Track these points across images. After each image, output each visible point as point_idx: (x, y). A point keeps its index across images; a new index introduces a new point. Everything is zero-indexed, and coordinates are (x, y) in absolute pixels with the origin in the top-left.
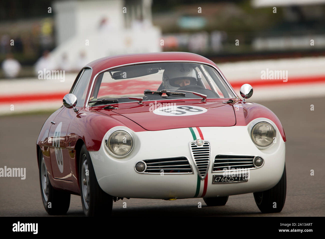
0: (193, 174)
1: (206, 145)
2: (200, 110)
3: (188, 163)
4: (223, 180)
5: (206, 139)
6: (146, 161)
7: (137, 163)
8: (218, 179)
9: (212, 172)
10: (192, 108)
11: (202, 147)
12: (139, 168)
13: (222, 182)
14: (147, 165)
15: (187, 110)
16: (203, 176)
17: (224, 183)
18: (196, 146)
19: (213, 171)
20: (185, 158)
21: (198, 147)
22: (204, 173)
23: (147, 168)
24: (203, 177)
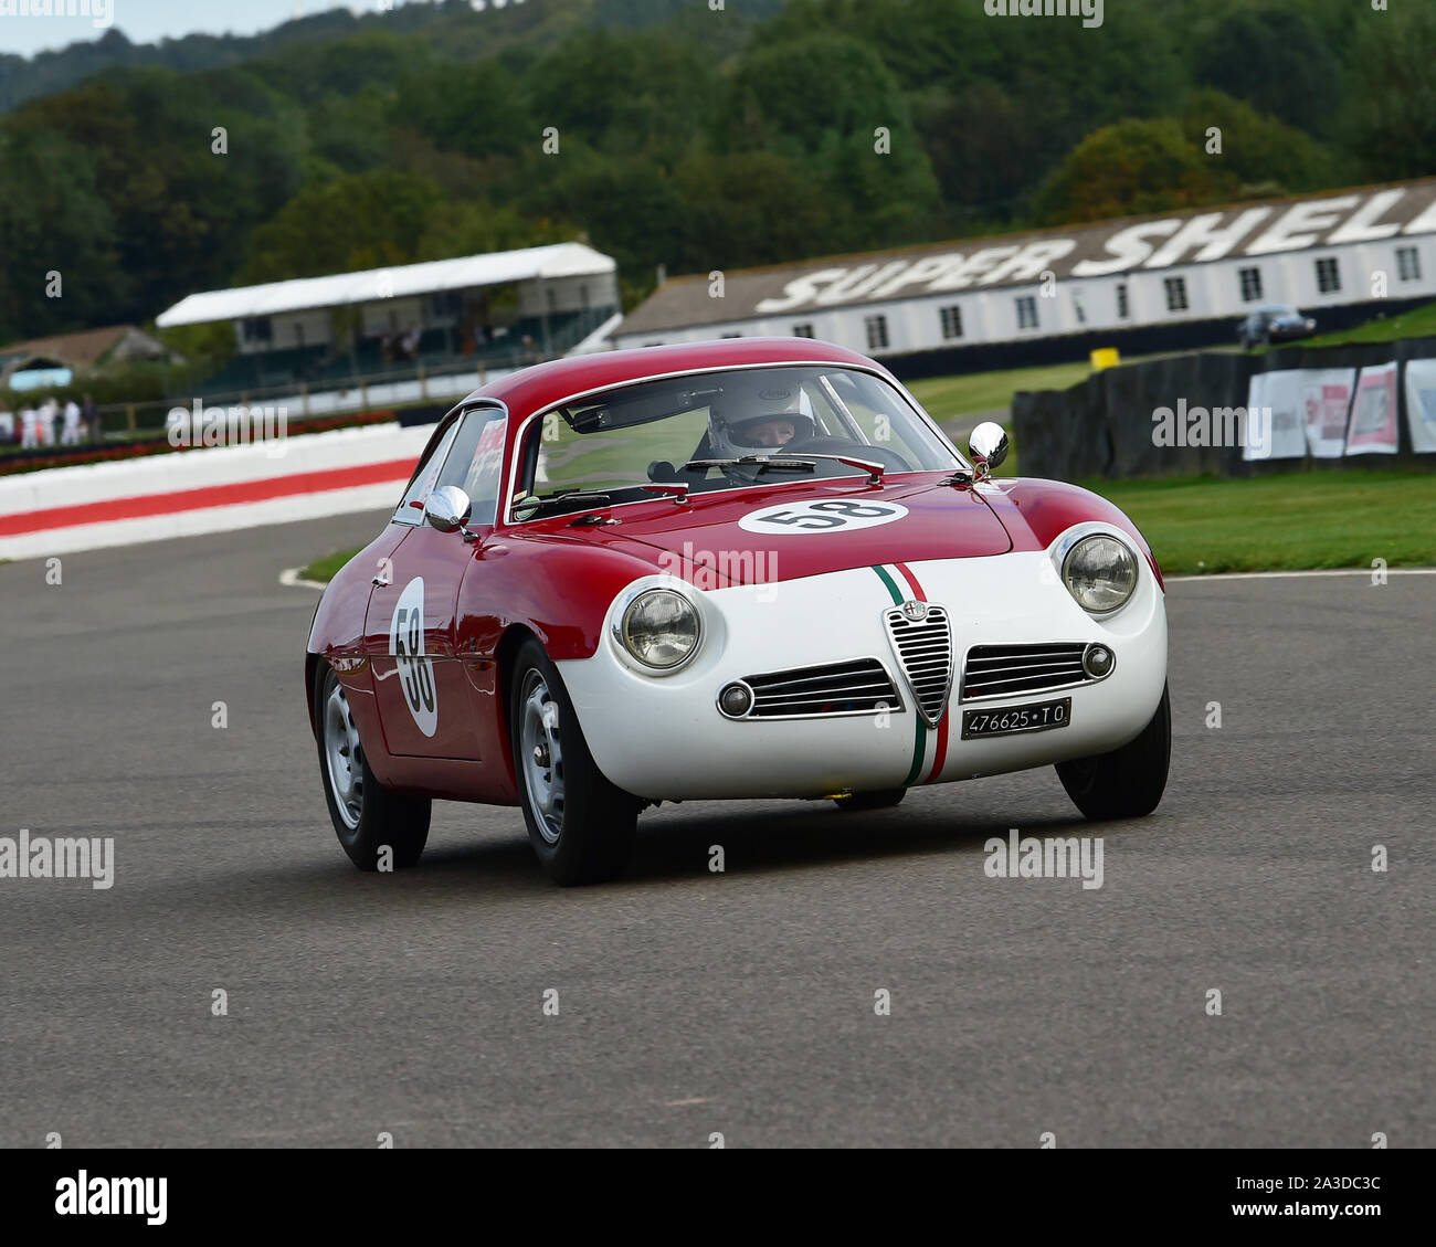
0: (903, 710)
1: (937, 617)
2: (885, 512)
3: (884, 676)
4: (994, 725)
5: (933, 599)
6: (752, 680)
7: (722, 687)
8: (978, 724)
9: (961, 703)
10: (857, 506)
11: (924, 623)
12: (731, 703)
13: (992, 731)
14: (757, 693)
15: (841, 511)
16: (932, 715)
17: (1000, 733)
18: (905, 623)
19: (964, 699)
20: (875, 664)
21: (912, 625)
22: (938, 706)
23: (757, 702)
24: (933, 720)
